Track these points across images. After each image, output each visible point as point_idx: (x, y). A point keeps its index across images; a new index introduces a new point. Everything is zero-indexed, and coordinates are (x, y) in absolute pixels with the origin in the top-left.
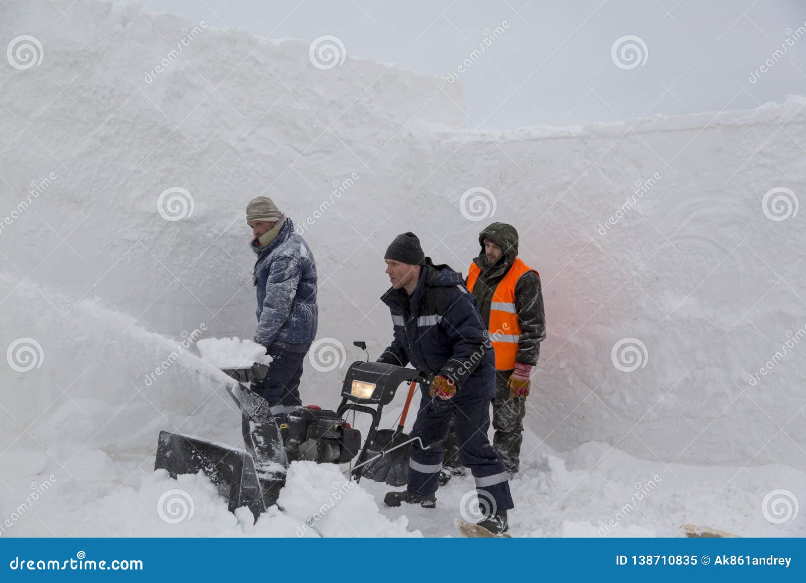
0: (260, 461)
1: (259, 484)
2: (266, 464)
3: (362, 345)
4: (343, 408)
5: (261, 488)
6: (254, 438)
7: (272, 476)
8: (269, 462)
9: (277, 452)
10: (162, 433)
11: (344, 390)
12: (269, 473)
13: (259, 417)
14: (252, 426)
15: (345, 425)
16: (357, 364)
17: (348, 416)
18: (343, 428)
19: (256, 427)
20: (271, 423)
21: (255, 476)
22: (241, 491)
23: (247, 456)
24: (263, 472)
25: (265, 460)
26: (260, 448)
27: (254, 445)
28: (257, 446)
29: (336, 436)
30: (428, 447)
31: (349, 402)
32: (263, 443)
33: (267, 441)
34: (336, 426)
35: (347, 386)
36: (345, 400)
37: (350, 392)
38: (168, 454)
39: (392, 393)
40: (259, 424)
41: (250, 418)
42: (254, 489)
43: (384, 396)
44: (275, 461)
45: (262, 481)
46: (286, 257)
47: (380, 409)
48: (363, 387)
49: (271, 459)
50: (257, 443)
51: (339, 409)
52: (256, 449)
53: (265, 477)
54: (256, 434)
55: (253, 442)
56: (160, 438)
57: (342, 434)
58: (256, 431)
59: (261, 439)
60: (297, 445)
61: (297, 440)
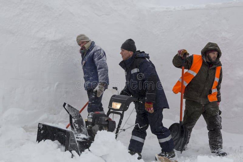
0: (77, 134)
1: (77, 142)
2: (79, 135)
3: (116, 88)
4: (109, 113)
5: (78, 144)
6: (74, 125)
7: (81, 139)
8: (80, 134)
9: (83, 130)
10: (39, 124)
11: (109, 106)
12: (81, 138)
13: (76, 117)
14: (73, 120)
15: (110, 119)
16: (114, 96)
17: (111, 116)
18: (109, 120)
19: (75, 121)
20: (80, 119)
21: (75, 139)
22: (69, 145)
23: (72, 132)
24: (78, 138)
25: (79, 134)
26: (77, 129)
27: (74, 128)
28: (75, 128)
29: (106, 123)
30: (142, 127)
31: (111, 110)
32: (78, 127)
33: (79, 126)
34: (106, 120)
35: (110, 104)
36: (110, 110)
37: (111, 107)
38: (42, 132)
39: (127, 107)
40: (76, 120)
41: (73, 118)
42: (75, 145)
43: (124, 108)
44: (83, 134)
45: (78, 141)
46: (99, 50)
47: (123, 113)
48: (116, 105)
49: (81, 133)
50: (76, 127)
51: (107, 113)
52: (75, 129)
53: (79, 140)
54: (75, 123)
55: (74, 127)
56: (39, 126)
57: (108, 123)
58: (75, 122)
59: (77, 125)
60: (91, 128)
61: (91, 125)
